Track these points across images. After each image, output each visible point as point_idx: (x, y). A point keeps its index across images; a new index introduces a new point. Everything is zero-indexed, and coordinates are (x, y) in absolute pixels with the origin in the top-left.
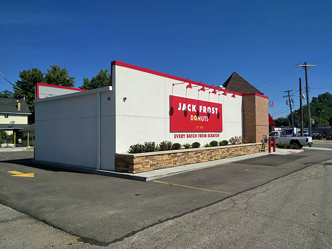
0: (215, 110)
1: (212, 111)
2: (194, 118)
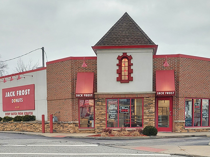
0: (28, 92)
1: (25, 93)
2: (14, 101)
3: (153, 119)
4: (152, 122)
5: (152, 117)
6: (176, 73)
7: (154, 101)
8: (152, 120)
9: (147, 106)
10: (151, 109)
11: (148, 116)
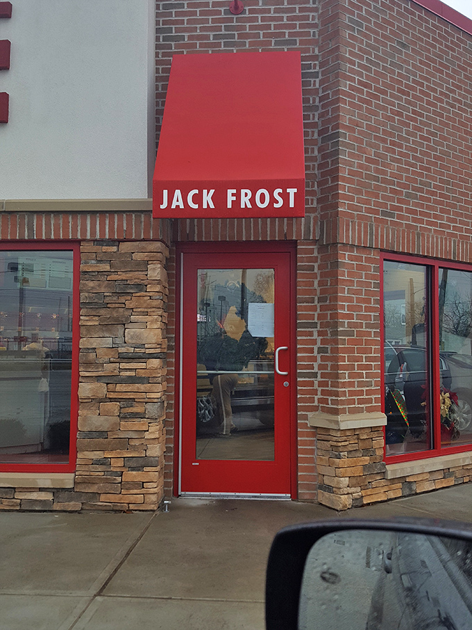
3: (150, 401)
4: (138, 424)
5: (142, 387)
6: (315, 75)
7: (156, 271)
8: (137, 409)
9: (106, 306)
10: (131, 331)
11: (111, 380)
